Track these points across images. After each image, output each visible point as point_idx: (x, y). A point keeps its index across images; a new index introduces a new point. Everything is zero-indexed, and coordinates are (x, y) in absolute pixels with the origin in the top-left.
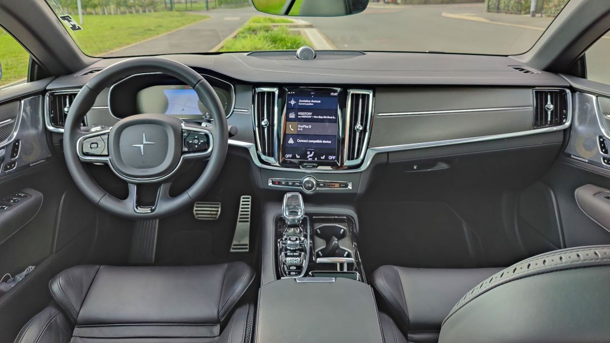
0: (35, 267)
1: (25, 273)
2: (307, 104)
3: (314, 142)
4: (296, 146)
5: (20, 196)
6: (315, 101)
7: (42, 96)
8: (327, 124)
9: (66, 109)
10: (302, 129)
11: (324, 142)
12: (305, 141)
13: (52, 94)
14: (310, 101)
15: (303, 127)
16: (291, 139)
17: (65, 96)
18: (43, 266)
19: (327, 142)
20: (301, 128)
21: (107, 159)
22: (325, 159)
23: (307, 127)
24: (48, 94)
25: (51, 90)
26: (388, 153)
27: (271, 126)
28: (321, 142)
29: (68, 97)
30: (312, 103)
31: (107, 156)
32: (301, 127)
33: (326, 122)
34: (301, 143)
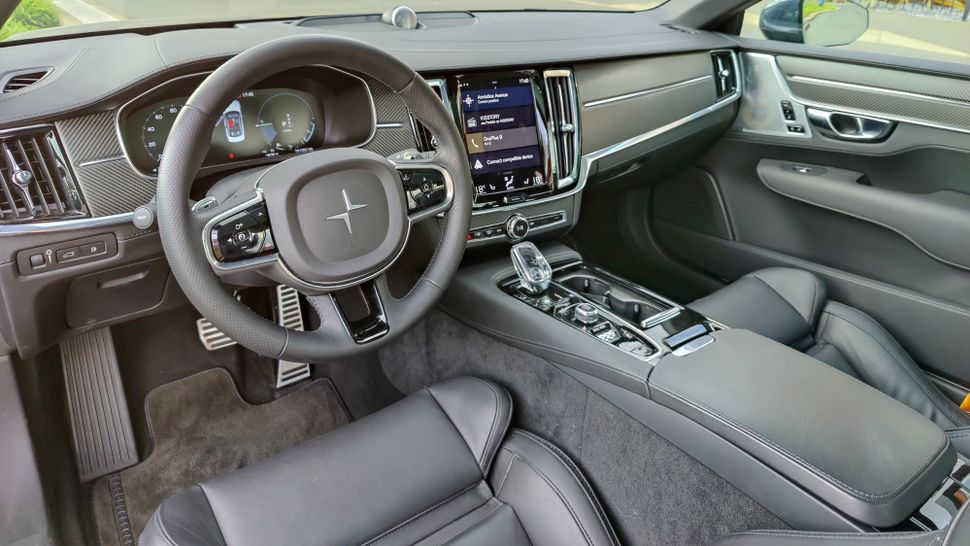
2: (490, 101)
3: (511, 160)
4: (487, 171)
6: (500, 96)
8: (523, 128)
10: (490, 143)
11: (524, 157)
12: (498, 161)
14: (493, 96)
15: (490, 139)
16: (478, 161)
19: (528, 157)
20: (488, 141)
21: (273, 258)
22: (529, 184)
23: (497, 138)
28: (519, 158)
30: (497, 98)
31: (275, 250)
33: (521, 126)
34: (494, 165)
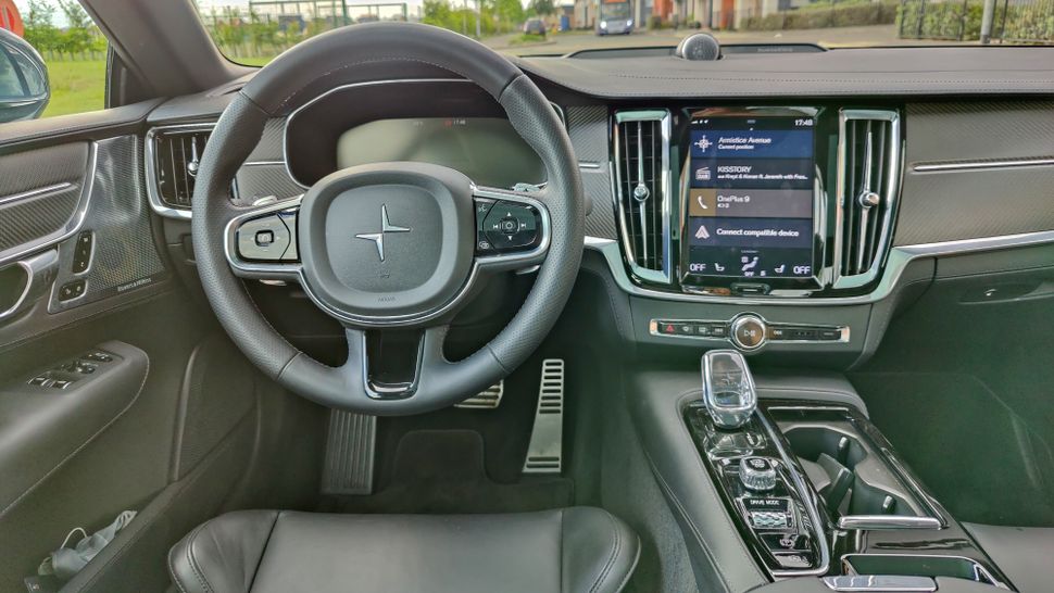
0: (135, 513)
1: (114, 527)
2: (738, 147)
3: (758, 234)
4: (714, 243)
5: (98, 359)
6: (758, 141)
7: (139, 137)
8: (789, 193)
9: (191, 167)
10: (727, 206)
11: (782, 233)
12: (735, 233)
13: (159, 134)
14: (744, 141)
15: (727, 200)
16: (702, 228)
17: (188, 137)
18: (153, 511)
19: (790, 234)
20: (725, 203)
21: (296, 268)
22: (784, 274)
23: (741, 200)
24: (150, 132)
25: (156, 124)
26: (936, 258)
27: (655, 199)
28: (773, 233)
29: (194, 139)
30: (751, 144)
31: (298, 261)
32: (726, 201)
33: (787, 188)
34: (727, 236)
